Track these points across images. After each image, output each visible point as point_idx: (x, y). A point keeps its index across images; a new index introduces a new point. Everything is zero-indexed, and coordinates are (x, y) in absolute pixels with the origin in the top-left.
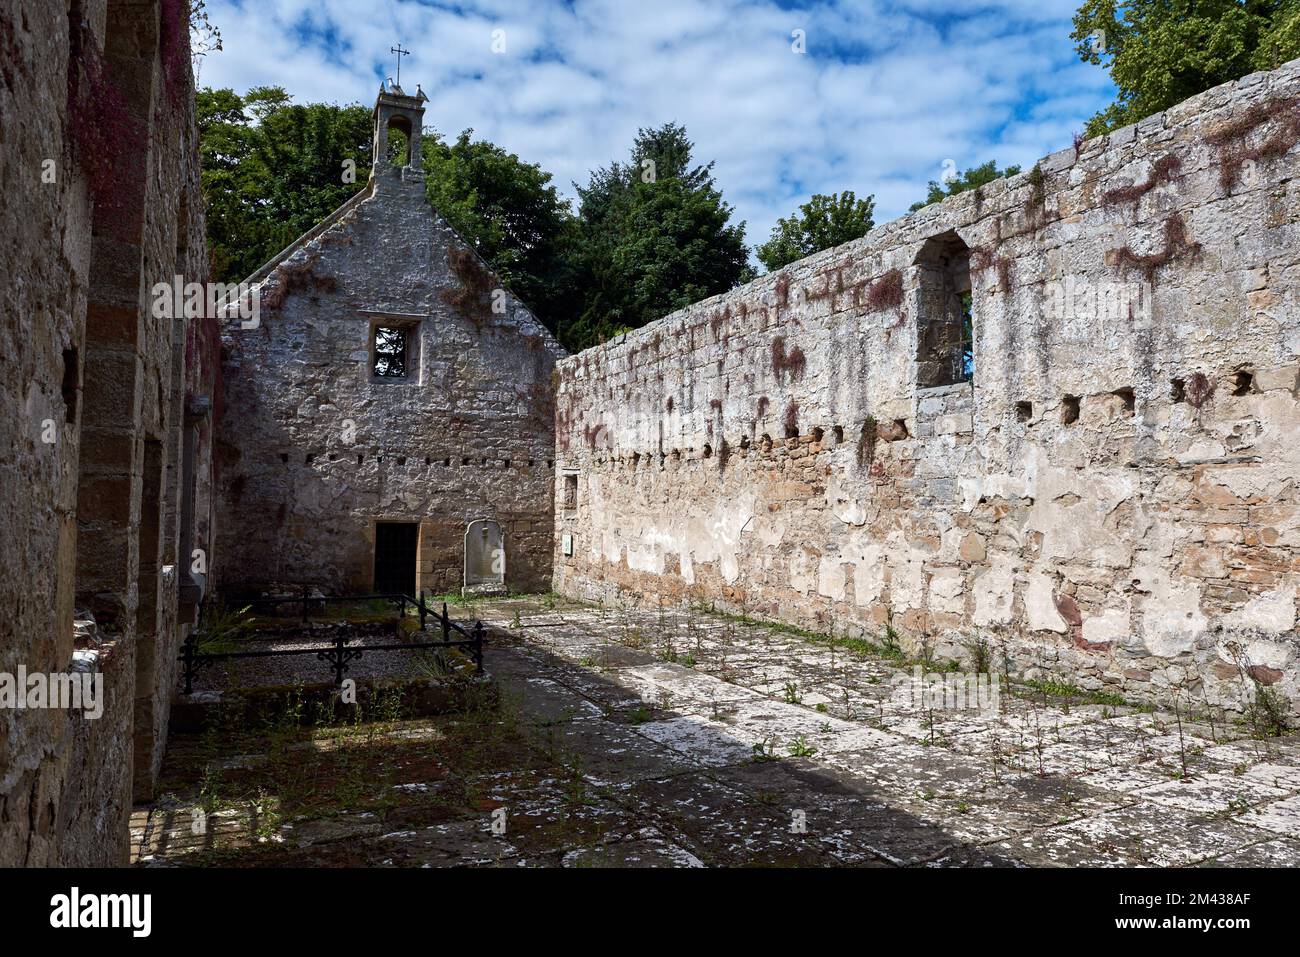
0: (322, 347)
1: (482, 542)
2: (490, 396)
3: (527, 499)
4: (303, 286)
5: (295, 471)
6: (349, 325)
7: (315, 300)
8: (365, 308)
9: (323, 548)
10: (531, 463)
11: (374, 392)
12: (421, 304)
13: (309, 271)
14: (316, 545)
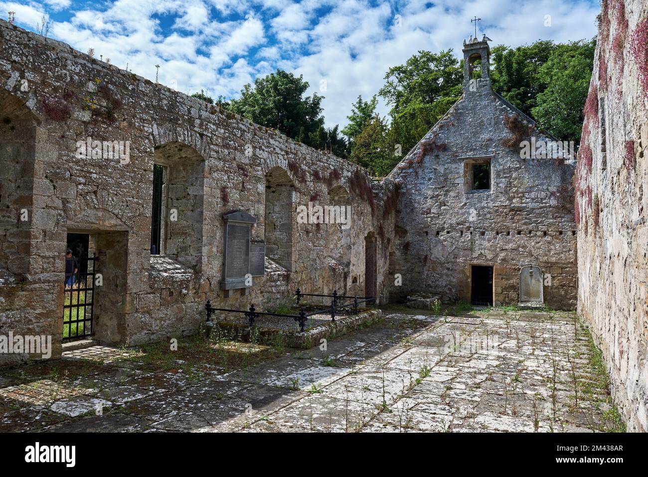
0: (441, 178)
1: (530, 278)
2: (533, 195)
3: (558, 254)
4: (431, 150)
5: (431, 239)
6: (454, 166)
7: (437, 156)
8: (462, 156)
9: (444, 277)
10: (561, 233)
11: (468, 199)
12: (490, 149)
13: (434, 143)
14: (442, 275)
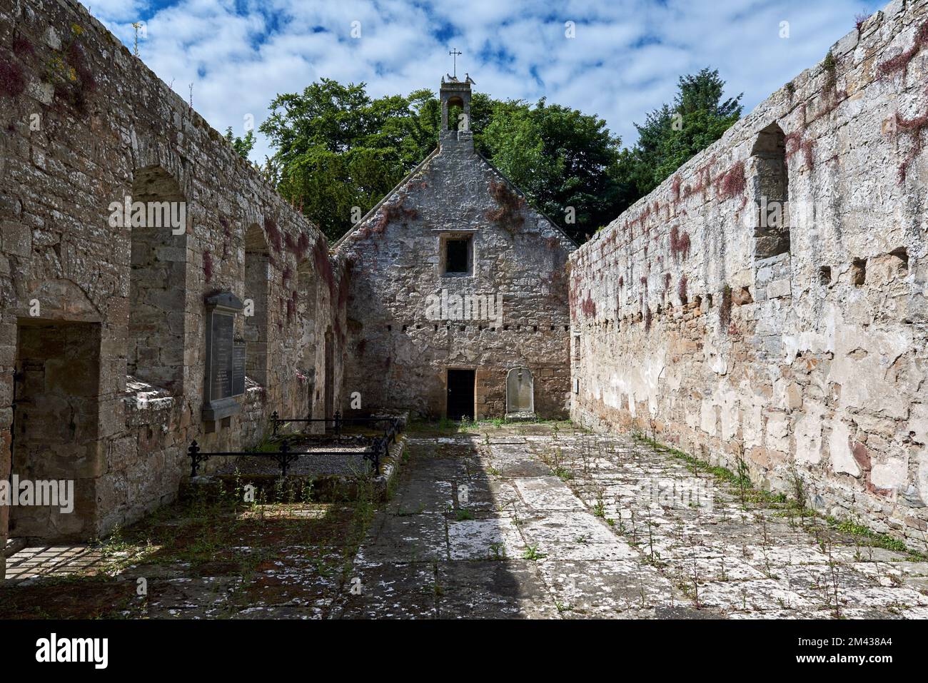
0: (410, 255)
1: (518, 383)
2: (522, 281)
3: (550, 353)
4: (398, 216)
5: (395, 336)
6: (427, 240)
7: (405, 225)
8: (437, 228)
9: (414, 386)
10: (553, 328)
11: (444, 283)
12: (473, 222)
13: (401, 207)
14: (410, 384)
